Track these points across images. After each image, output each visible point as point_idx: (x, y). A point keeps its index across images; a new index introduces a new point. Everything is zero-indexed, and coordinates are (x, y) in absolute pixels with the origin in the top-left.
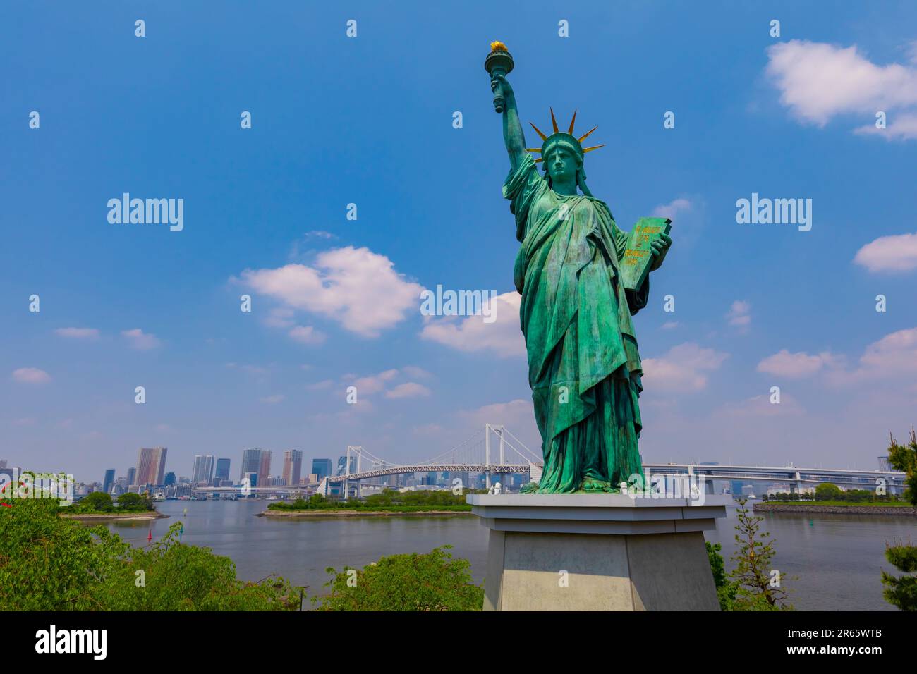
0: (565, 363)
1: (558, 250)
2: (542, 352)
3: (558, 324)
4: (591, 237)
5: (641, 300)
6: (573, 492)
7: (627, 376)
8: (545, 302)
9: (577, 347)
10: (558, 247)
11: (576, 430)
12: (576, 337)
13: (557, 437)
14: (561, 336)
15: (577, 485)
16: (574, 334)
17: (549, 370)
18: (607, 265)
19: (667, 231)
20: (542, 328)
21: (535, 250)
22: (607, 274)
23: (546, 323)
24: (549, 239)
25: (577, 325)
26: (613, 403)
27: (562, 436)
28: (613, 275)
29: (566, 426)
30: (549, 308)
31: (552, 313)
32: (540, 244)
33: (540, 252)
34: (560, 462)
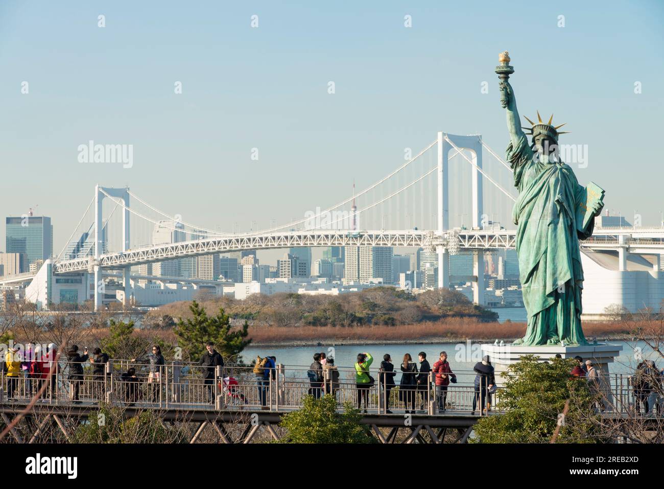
0: (539, 276)
1: (538, 208)
2: (527, 268)
3: (537, 254)
4: (558, 201)
5: (588, 233)
6: (541, 345)
7: (573, 284)
8: (529, 240)
9: (546, 268)
10: (538, 206)
11: (544, 312)
12: (546, 263)
13: (534, 316)
14: (538, 261)
15: (543, 342)
16: (545, 260)
17: (531, 279)
18: (567, 217)
19: (602, 199)
20: (527, 255)
21: (525, 206)
22: (566, 224)
23: (530, 252)
24: (533, 200)
25: (546, 255)
26: (564, 299)
27: (536, 315)
28: (570, 223)
29: (539, 311)
30: (532, 244)
31: (533, 247)
32: (528, 203)
33: (529, 207)
34: (535, 329)
